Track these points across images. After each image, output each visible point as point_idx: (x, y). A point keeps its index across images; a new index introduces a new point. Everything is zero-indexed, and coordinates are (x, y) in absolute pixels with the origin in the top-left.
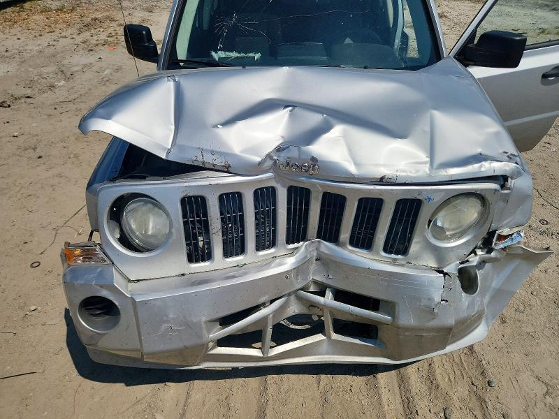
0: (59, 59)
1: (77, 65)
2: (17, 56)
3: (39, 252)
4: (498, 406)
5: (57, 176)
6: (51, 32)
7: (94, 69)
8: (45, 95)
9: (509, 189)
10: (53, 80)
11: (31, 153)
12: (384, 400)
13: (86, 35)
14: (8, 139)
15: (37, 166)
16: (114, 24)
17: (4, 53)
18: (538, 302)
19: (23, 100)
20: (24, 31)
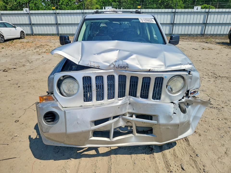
0: (27, 57)
1: (34, 59)
2: (10, 56)
3: (18, 117)
4: (201, 163)
5: (26, 93)
6: (24, 49)
7: (41, 60)
8: (22, 68)
9: (191, 74)
10: (24, 64)
11: (16, 86)
12: (158, 162)
13: (38, 50)
14: (6, 81)
15: (18, 90)
16: (48, 47)
17: (5, 55)
18: (212, 129)
19: (12, 69)
20: (13, 49)
